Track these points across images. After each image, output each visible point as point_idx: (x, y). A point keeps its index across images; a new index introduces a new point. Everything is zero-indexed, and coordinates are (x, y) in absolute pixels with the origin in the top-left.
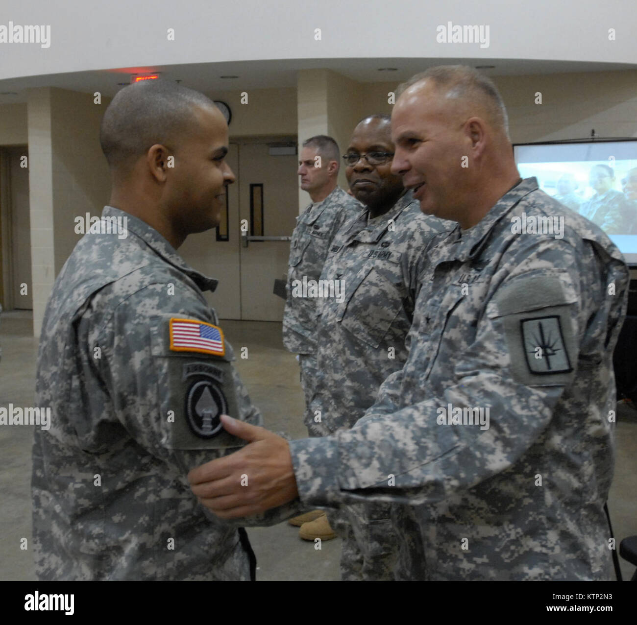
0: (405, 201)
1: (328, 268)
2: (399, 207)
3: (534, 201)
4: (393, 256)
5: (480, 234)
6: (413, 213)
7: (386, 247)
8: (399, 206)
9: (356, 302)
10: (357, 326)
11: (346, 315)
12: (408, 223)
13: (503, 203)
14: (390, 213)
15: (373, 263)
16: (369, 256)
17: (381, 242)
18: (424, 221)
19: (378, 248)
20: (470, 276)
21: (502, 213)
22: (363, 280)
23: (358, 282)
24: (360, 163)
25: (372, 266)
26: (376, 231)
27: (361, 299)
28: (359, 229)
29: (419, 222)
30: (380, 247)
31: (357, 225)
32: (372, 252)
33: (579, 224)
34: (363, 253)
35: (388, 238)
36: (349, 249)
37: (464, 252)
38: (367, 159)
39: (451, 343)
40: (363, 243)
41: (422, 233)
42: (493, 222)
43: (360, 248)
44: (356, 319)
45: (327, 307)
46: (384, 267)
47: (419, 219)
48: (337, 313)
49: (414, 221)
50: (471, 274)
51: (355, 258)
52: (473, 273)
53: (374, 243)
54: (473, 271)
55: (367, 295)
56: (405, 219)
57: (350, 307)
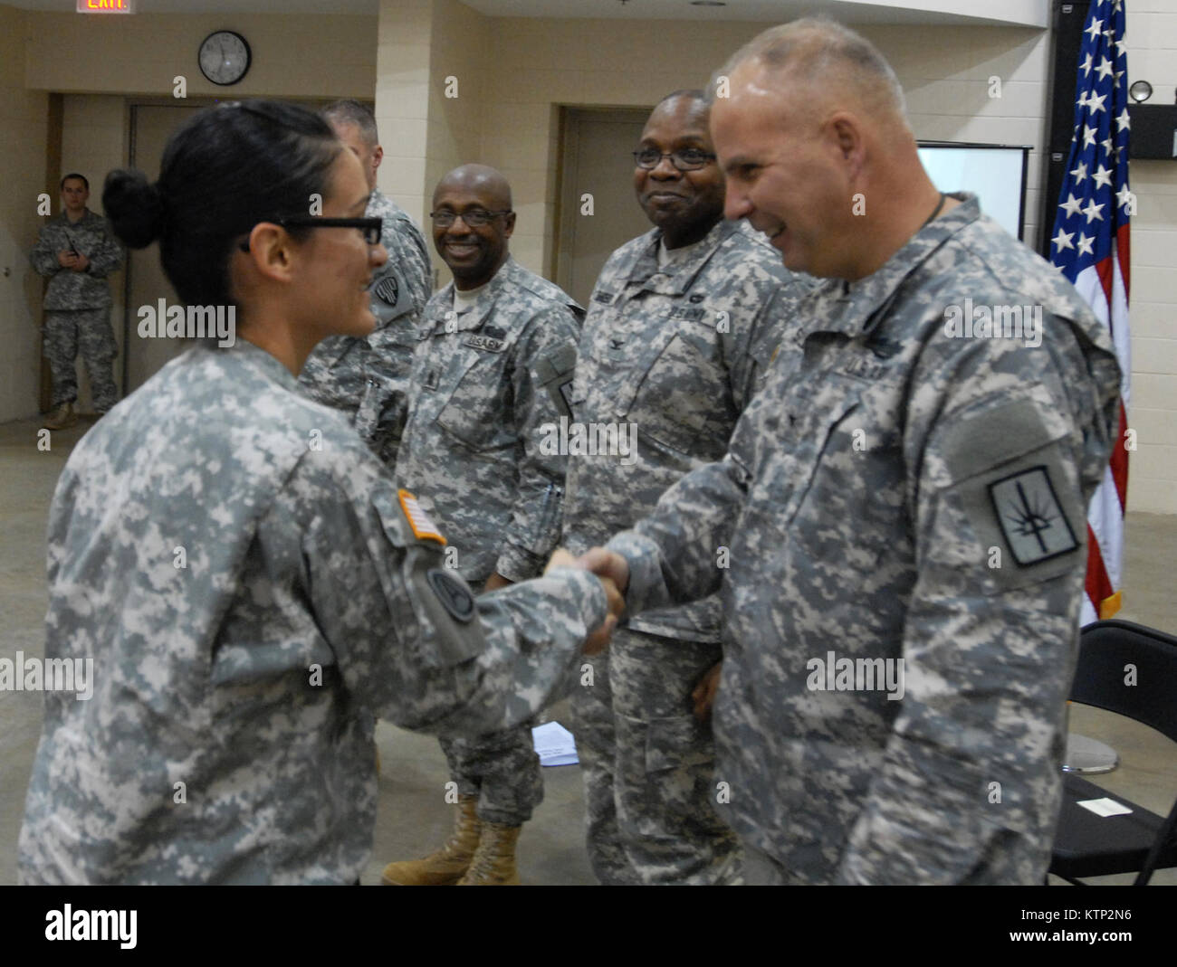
0: (724, 229)
1: (594, 328)
2: (715, 239)
3: (972, 244)
4: (708, 316)
5: (880, 293)
6: (740, 251)
7: (699, 302)
8: (715, 235)
9: (652, 386)
10: (654, 422)
11: (635, 406)
12: (733, 266)
13: (920, 242)
14: (701, 248)
15: (677, 326)
16: (670, 315)
17: (688, 295)
18: (760, 264)
19: (685, 304)
20: (865, 363)
21: (917, 259)
22: (662, 352)
23: (652, 356)
24: (662, 167)
25: (675, 330)
26: (681, 277)
27: (659, 381)
28: (649, 271)
29: (752, 265)
30: (688, 302)
31: (643, 263)
32: (675, 309)
33: (1045, 289)
34: (660, 311)
35: (700, 290)
36: (633, 302)
37: (853, 321)
38: (672, 161)
39: (834, 474)
40: (659, 294)
41: (757, 284)
42: (902, 274)
43: (652, 302)
44: (653, 411)
45: (596, 390)
46: (693, 332)
47: (752, 261)
48: (617, 402)
49: (743, 265)
50: (868, 361)
51: (645, 317)
52: (871, 361)
53: (677, 296)
54: (870, 356)
55: (668, 375)
56: (727, 260)
57: (642, 394)
